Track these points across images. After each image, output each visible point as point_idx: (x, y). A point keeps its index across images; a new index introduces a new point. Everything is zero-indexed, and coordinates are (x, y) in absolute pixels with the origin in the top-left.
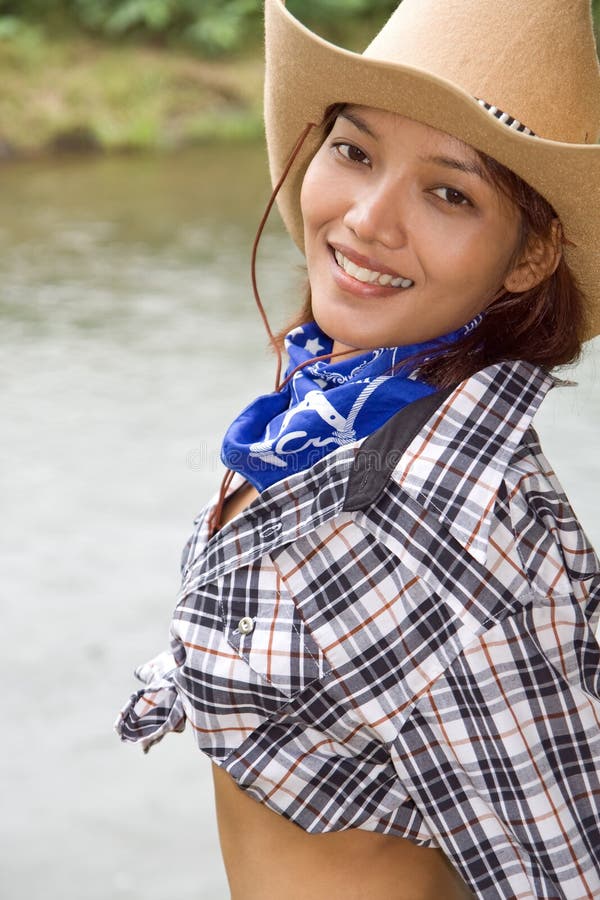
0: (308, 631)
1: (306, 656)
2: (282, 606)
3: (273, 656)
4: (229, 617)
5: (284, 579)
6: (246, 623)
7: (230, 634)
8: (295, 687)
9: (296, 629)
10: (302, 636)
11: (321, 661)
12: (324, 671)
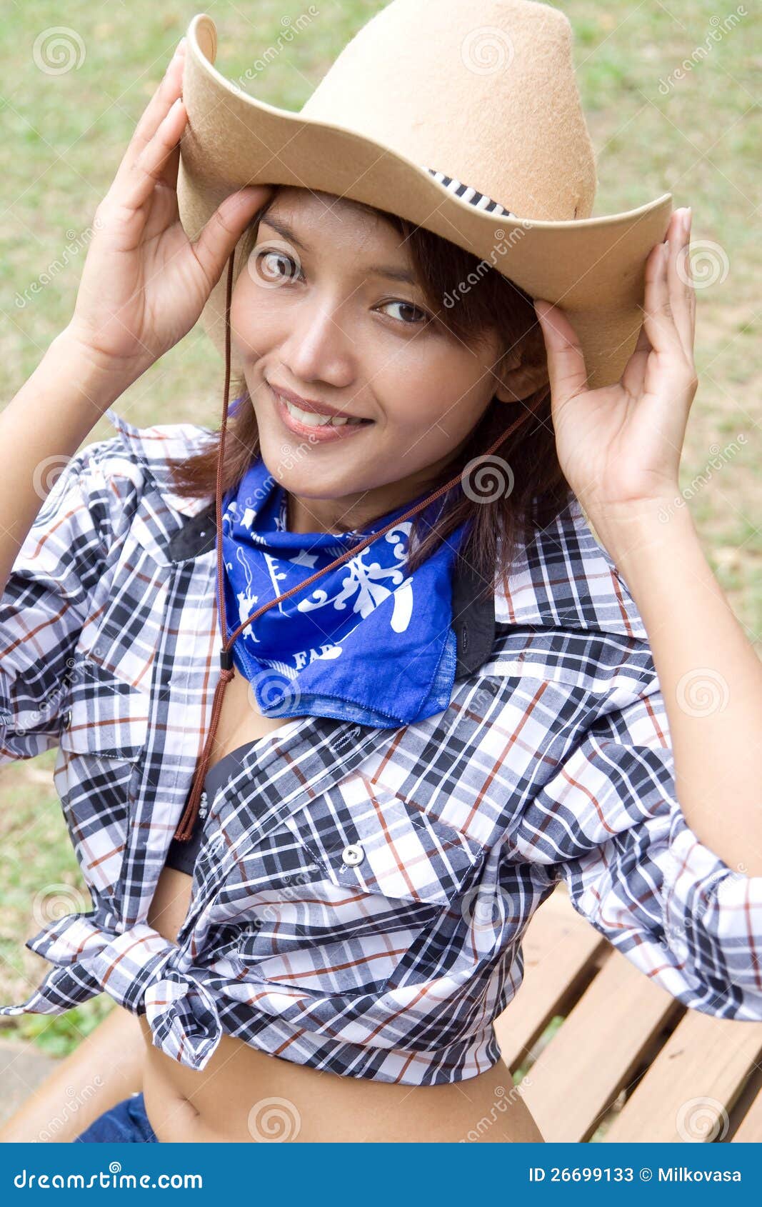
0: (433, 818)
1: (446, 847)
2: (387, 811)
3: (407, 869)
4: (325, 857)
5: (374, 781)
6: (350, 854)
7: (338, 875)
8: (450, 889)
9: (418, 825)
10: (429, 828)
11: (465, 844)
12: (474, 853)
